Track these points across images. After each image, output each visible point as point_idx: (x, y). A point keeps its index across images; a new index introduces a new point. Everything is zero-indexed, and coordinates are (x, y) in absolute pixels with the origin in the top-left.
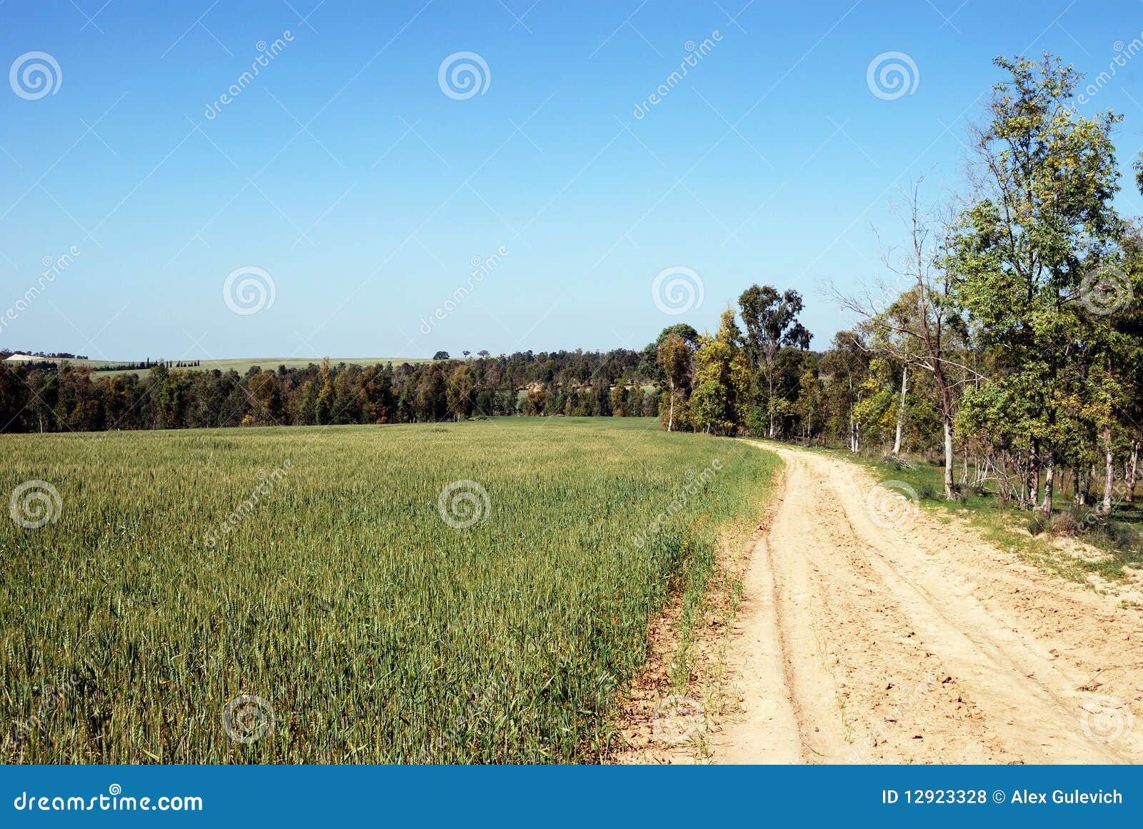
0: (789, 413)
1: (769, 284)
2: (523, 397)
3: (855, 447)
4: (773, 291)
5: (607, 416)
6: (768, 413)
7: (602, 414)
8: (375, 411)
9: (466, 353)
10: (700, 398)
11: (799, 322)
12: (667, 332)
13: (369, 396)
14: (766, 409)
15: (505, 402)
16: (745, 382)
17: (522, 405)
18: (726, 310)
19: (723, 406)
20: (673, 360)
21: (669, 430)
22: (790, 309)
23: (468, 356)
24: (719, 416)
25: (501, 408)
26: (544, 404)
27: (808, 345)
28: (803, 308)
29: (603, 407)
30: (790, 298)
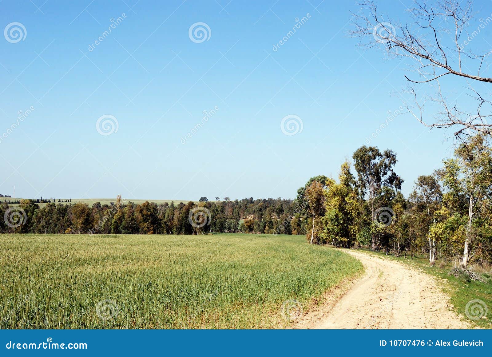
0: (385, 232)
1: (373, 146)
2: (242, 222)
3: (432, 258)
4: (376, 150)
5: (288, 234)
6: (371, 233)
7: (286, 233)
8: (147, 227)
9: (217, 198)
10: (326, 221)
11: (394, 172)
12: (312, 180)
13: (143, 219)
14: (369, 230)
15: (232, 225)
16: (356, 210)
17: (241, 227)
18: (344, 162)
19: (341, 227)
20: (315, 198)
21: (311, 243)
22: (387, 163)
23: (218, 200)
24: (337, 234)
25: (230, 229)
26: (254, 227)
27: (400, 187)
28: (396, 162)
29: (286, 229)
30: (388, 155)
